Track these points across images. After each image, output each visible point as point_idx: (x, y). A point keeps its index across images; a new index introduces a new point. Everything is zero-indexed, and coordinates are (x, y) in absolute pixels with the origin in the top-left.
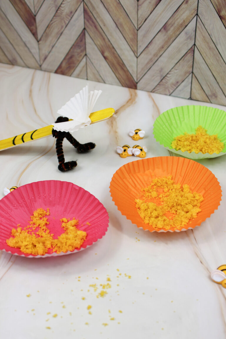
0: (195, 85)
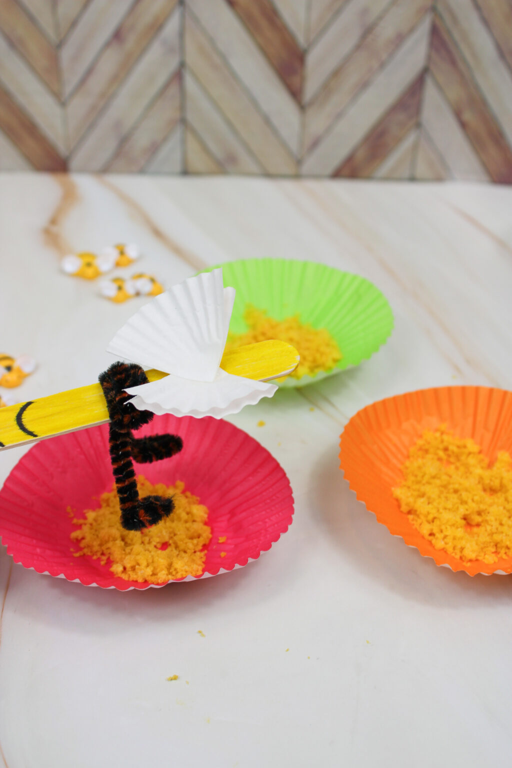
0: (193, 145)
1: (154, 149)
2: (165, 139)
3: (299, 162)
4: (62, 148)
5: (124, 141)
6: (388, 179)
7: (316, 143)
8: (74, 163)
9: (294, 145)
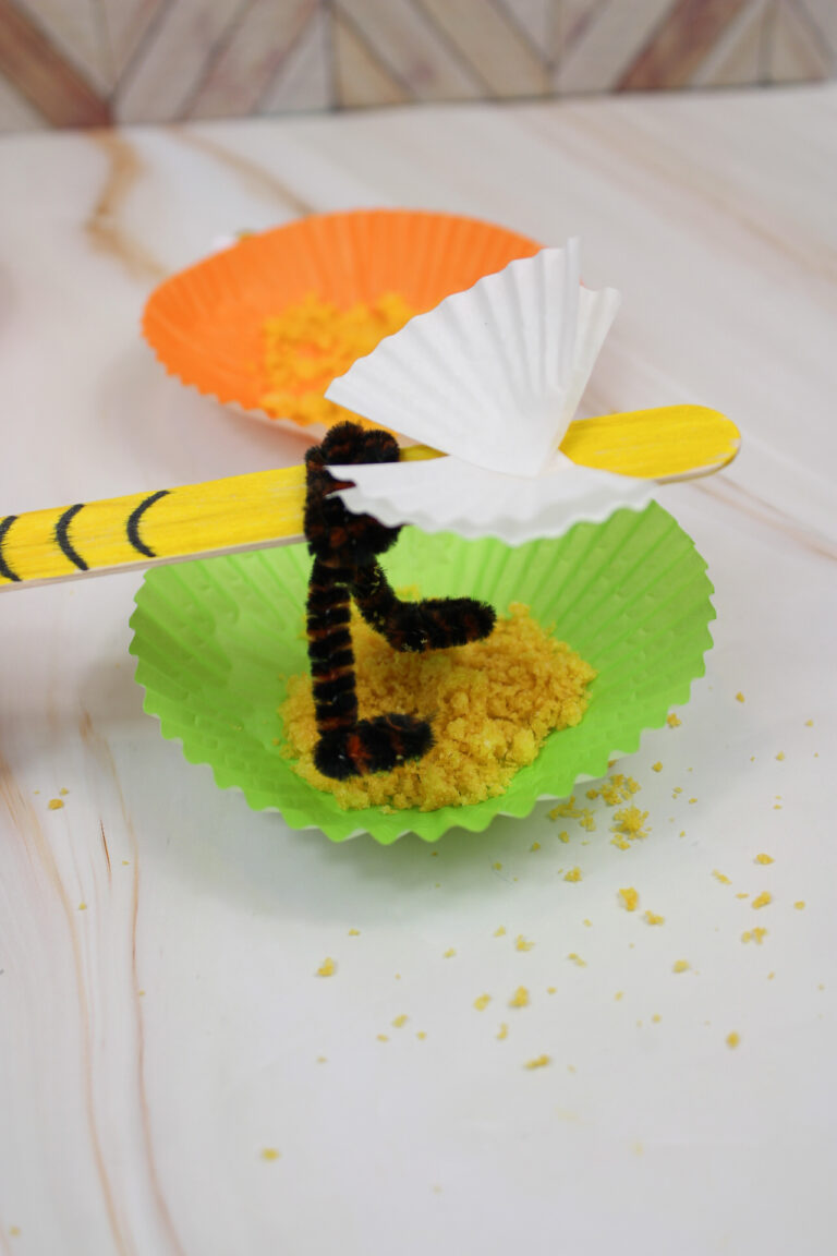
1: (275, 64)
2: (295, 43)
3: (551, 67)
4: (100, 78)
5: (217, 52)
6: (719, 87)
7: (581, 27)
8: (126, 107)
9: (539, 34)
